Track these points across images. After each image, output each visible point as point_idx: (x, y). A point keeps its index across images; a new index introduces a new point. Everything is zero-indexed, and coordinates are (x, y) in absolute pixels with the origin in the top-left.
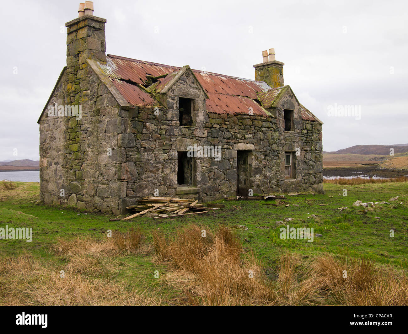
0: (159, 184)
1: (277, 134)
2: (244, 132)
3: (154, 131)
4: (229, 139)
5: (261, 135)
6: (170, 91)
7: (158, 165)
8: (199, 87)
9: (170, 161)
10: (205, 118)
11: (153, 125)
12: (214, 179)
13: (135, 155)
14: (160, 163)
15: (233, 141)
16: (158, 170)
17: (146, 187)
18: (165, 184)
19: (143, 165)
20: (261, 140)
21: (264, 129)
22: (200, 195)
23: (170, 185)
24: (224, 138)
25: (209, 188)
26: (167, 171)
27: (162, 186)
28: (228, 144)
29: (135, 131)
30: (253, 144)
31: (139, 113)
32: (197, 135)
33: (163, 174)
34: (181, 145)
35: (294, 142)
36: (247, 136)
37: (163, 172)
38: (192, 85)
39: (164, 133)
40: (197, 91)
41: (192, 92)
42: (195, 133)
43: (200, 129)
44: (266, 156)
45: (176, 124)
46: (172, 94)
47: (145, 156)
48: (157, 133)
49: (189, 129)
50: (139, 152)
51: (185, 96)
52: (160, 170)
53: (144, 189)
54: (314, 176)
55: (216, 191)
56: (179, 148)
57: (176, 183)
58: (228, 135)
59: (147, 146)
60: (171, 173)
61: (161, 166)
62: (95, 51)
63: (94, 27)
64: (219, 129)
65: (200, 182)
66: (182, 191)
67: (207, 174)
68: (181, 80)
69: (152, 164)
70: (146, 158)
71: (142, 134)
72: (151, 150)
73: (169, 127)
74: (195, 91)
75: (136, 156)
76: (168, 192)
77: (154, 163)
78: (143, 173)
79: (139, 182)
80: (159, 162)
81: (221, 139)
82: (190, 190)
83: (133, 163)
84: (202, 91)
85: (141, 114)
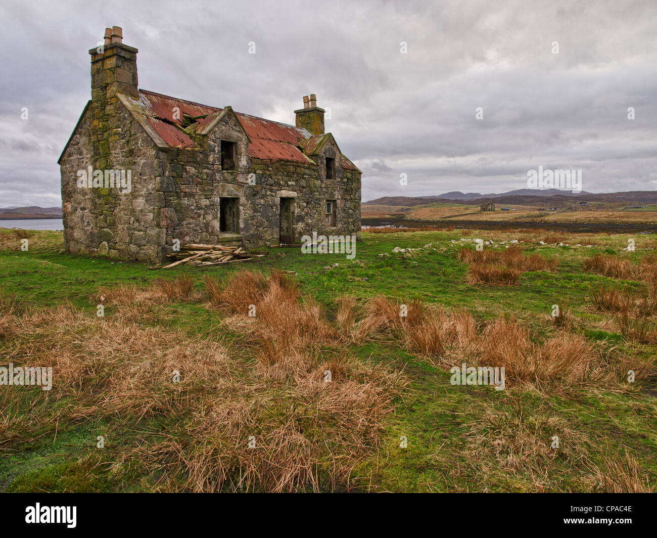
0: (201, 231)
1: (319, 182)
2: (287, 179)
3: (195, 175)
4: (272, 185)
5: (303, 183)
6: (211, 133)
7: (199, 211)
8: (242, 130)
9: (211, 207)
10: (248, 163)
11: (193, 169)
12: (258, 226)
13: (174, 200)
14: (202, 209)
15: (276, 188)
16: (199, 216)
17: (187, 234)
18: (207, 231)
19: (183, 211)
20: (303, 187)
21: (307, 176)
22: (243, 243)
23: (212, 232)
24: (267, 184)
25: (252, 236)
26: (209, 217)
27: (204, 234)
28: (271, 190)
29: (174, 174)
30: (296, 191)
31: (178, 155)
32: (240, 181)
33: (204, 221)
34: (223, 191)
35: (334, 190)
36: (290, 183)
37: (204, 218)
38: (234, 127)
39: (205, 177)
40: (239, 134)
41: (235, 134)
42: (238, 178)
43: (243, 175)
44: (308, 203)
45: (218, 168)
46: (213, 136)
47: (185, 201)
48: (197, 177)
49: (231, 174)
50: (179, 197)
51: (226, 139)
52: (202, 216)
53: (184, 237)
54: (353, 224)
55: (259, 238)
56: (222, 194)
57: (219, 230)
58: (271, 181)
59: (187, 190)
60: (213, 219)
61: (202, 212)
62: (125, 85)
63: (124, 57)
64: (262, 175)
65: (243, 229)
66: (225, 238)
67: (250, 222)
68: (223, 122)
69: (193, 210)
70: (186, 203)
71: (182, 178)
72: (191, 195)
73: (211, 171)
74: (237, 134)
75: (176, 201)
76: (210, 240)
77: (195, 209)
78: (183, 220)
79: (179, 229)
80: (200, 208)
81: (264, 186)
82: (232, 238)
83: (173, 209)
84: (244, 134)
85: (180, 156)
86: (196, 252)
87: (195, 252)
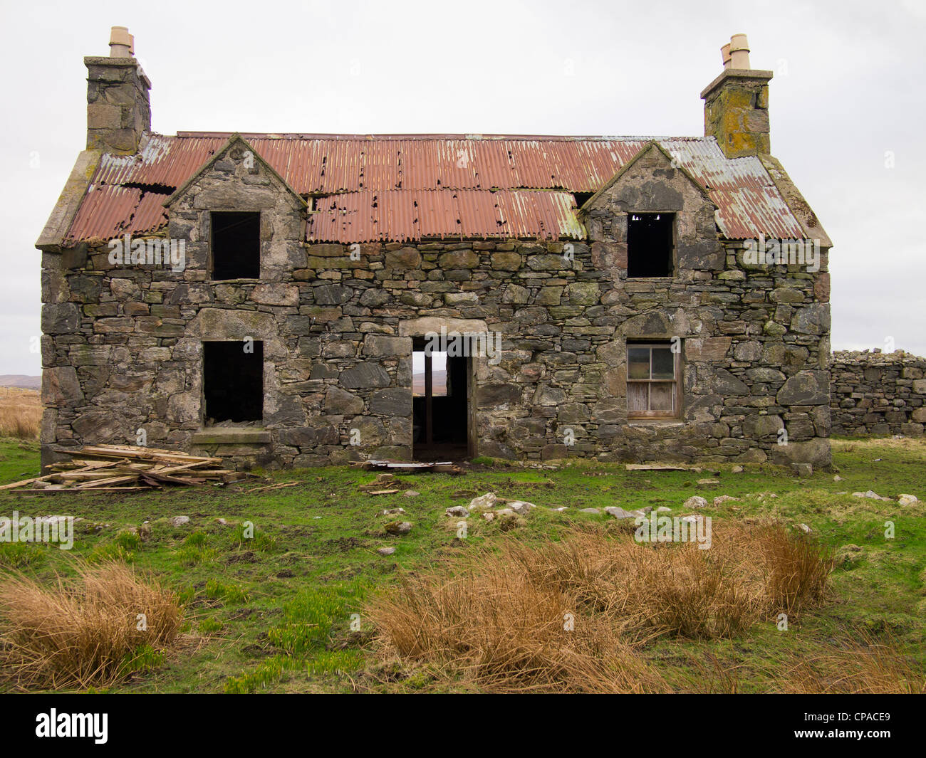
0: (144, 418)
1: (594, 288)
2: (441, 287)
3: (130, 295)
4: (381, 306)
5: (516, 293)
6: (181, 199)
7: (139, 374)
8: (275, 181)
9: (176, 364)
10: (291, 257)
11: (128, 283)
12: (326, 412)
13: (77, 352)
14: (146, 368)
15: (396, 313)
16: (140, 385)
17: (106, 423)
18: (163, 418)
19: (95, 373)
20: (515, 307)
21: (529, 275)
22: (272, 451)
23: (177, 420)
24: (359, 305)
25: (305, 434)
26: (168, 388)
27: (153, 424)
28: (380, 320)
29: (77, 296)
30: (482, 318)
31: (89, 258)
32: (262, 301)
33: (154, 395)
34: (212, 327)
35: (672, 310)
36: (452, 297)
37: (154, 390)
38: (251, 178)
39: (158, 298)
40: (267, 192)
41: (249, 195)
42: (255, 295)
43: (273, 287)
44: (536, 351)
45: (196, 275)
46: (186, 206)
47: (105, 352)
48: (139, 298)
49: (237, 287)
50: (88, 343)
51: (226, 207)
52: (148, 386)
53: (100, 427)
54: (781, 415)
55: (331, 442)
56: (208, 334)
57: (196, 416)
58: (374, 295)
59: (108, 329)
60: (178, 392)
61: (148, 375)
62: (104, 131)
64: (341, 282)
65: (274, 418)
66: (211, 437)
67: (298, 399)
68: (216, 170)
69: (123, 372)
70: (106, 357)
71: (99, 303)
72: (121, 339)
73: (175, 285)
74: (258, 191)
75: (80, 353)
76: (169, 437)
77: (129, 369)
78: (98, 392)
79: (85, 411)
80: (143, 368)
81: (350, 308)
82: (234, 436)
83: (72, 369)
84: (283, 189)
85: (95, 259)
86: (88, 462)
87: (86, 462)
